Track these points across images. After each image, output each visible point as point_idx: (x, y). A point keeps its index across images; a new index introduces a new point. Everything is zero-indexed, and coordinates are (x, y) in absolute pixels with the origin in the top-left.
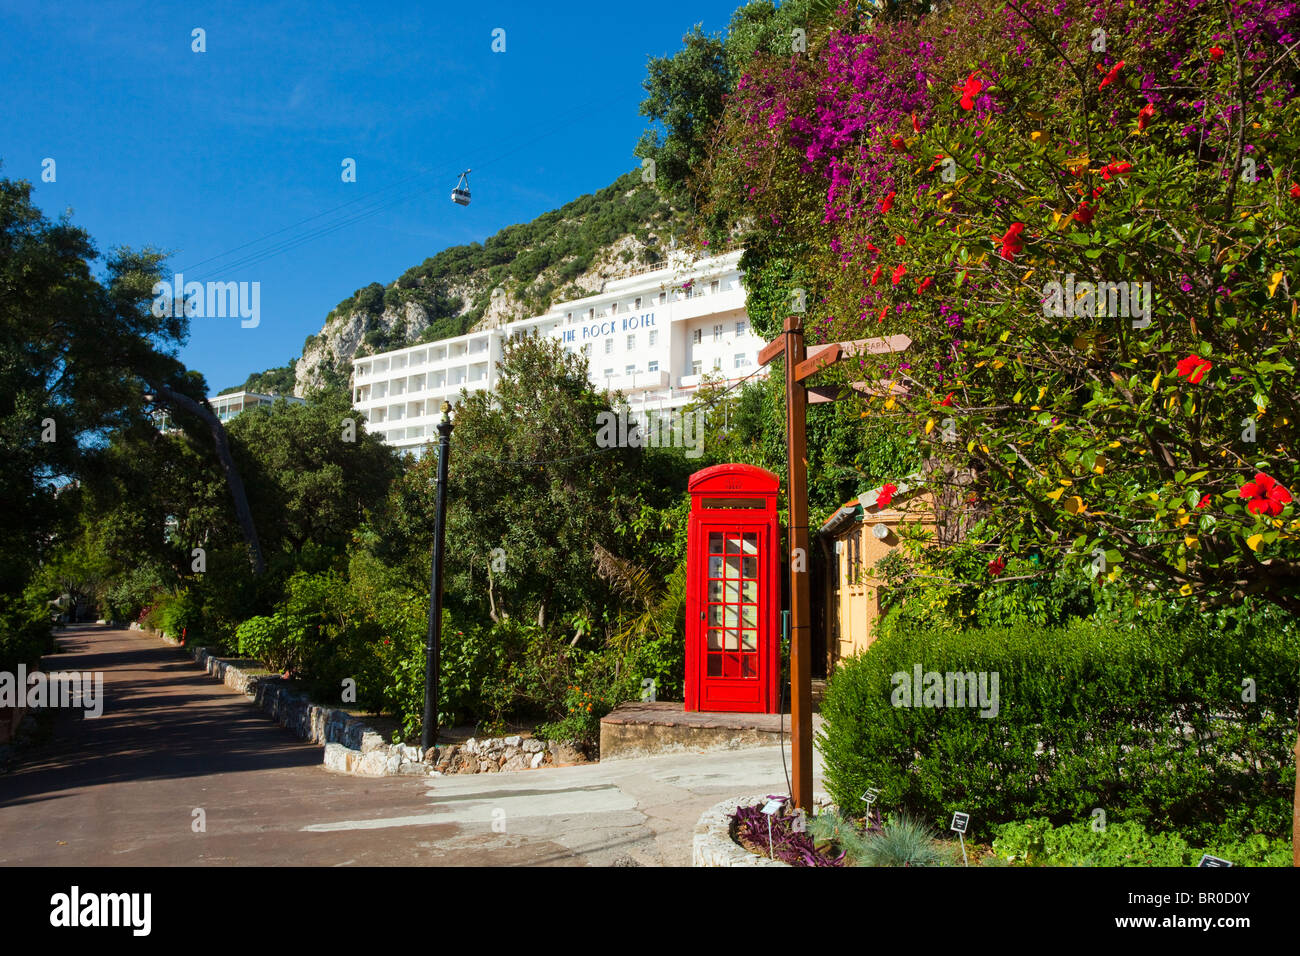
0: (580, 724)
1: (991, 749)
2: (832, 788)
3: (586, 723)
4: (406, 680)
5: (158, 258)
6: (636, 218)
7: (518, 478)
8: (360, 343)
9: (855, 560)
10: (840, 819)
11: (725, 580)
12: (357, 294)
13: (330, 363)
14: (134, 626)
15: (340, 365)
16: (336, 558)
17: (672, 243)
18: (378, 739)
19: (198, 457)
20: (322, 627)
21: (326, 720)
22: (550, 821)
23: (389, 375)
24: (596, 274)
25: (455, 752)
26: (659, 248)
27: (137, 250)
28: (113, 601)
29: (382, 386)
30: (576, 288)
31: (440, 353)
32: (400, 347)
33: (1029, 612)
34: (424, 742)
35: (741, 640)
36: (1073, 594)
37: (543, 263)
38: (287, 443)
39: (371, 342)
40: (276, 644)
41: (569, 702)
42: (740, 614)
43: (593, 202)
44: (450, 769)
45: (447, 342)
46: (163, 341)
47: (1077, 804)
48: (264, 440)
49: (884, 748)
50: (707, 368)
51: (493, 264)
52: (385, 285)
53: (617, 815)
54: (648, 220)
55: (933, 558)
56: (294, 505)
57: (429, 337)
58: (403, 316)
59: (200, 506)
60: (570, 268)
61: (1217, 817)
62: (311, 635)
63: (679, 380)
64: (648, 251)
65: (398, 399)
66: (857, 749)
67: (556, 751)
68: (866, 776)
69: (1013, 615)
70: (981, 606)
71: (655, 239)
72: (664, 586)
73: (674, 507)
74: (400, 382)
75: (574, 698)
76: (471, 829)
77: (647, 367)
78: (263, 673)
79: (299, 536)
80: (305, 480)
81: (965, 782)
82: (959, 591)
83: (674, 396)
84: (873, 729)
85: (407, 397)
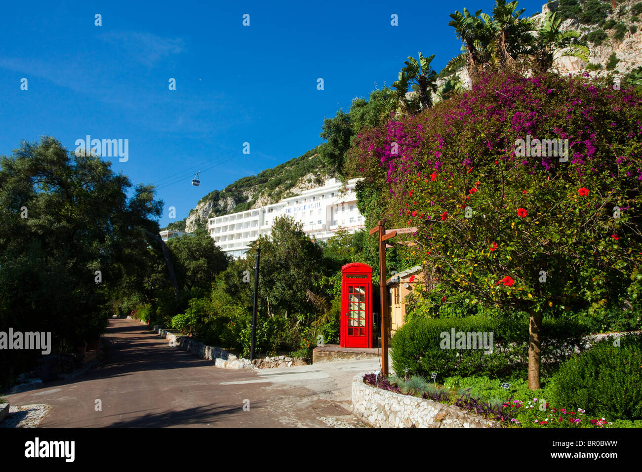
0: (305, 351)
1: (443, 355)
2: (394, 368)
3: (307, 351)
4: (244, 336)
5: (153, 187)
6: (313, 167)
7: (279, 266)
8: (210, 212)
9: (397, 296)
10: (397, 378)
11: (354, 302)
12: (209, 194)
13: (199, 220)
14: (129, 318)
15: (203, 220)
16: (206, 293)
17: (327, 177)
18: (235, 357)
19: (156, 256)
20: (202, 318)
21: (212, 351)
22: (302, 381)
23: (222, 224)
24: (298, 187)
25: (262, 361)
26: (321, 178)
27: (146, 185)
28: (120, 308)
29: (219, 228)
30: (290, 192)
31: (241, 216)
32: (225, 214)
33: (456, 313)
34: (251, 357)
35: (359, 323)
36: (470, 307)
37: (278, 183)
38: (187, 250)
39: (214, 212)
40: (186, 325)
41: (301, 344)
42: (359, 314)
43: (297, 161)
44: (260, 367)
45: (243, 213)
46: (153, 216)
47: (469, 371)
48: (179, 249)
49: (411, 355)
50: (340, 223)
51: (260, 183)
52: (220, 191)
53: (324, 379)
54: (317, 168)
55: (425, 295)
56: (189, 273)
57: (236, 211)
58: (226, 202)
59: (156, 273)
60: (288, 185)
61: (510, 374)
62: (199, 321)
63: (329, 227)
64: (317, 179)
65: (225, 234)
66: (403, 355)
67: (296, 361)
68: (405, 364)
69: (451, 314)
70: (440, 311)
71: (320, 175)
72: (331, 305)
73: (334, 277)
74: (226, 227)
75: (303, 343)
76: (277, 384)
77: (317, 222)
78: (181, 335)
79: (190, 284)
80: (193, 264)
81: (435, 365)
82: (433, 306)
83: (327, 233)
84: (407, 349)
85: (228, 233)
